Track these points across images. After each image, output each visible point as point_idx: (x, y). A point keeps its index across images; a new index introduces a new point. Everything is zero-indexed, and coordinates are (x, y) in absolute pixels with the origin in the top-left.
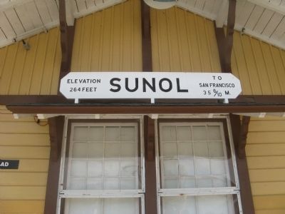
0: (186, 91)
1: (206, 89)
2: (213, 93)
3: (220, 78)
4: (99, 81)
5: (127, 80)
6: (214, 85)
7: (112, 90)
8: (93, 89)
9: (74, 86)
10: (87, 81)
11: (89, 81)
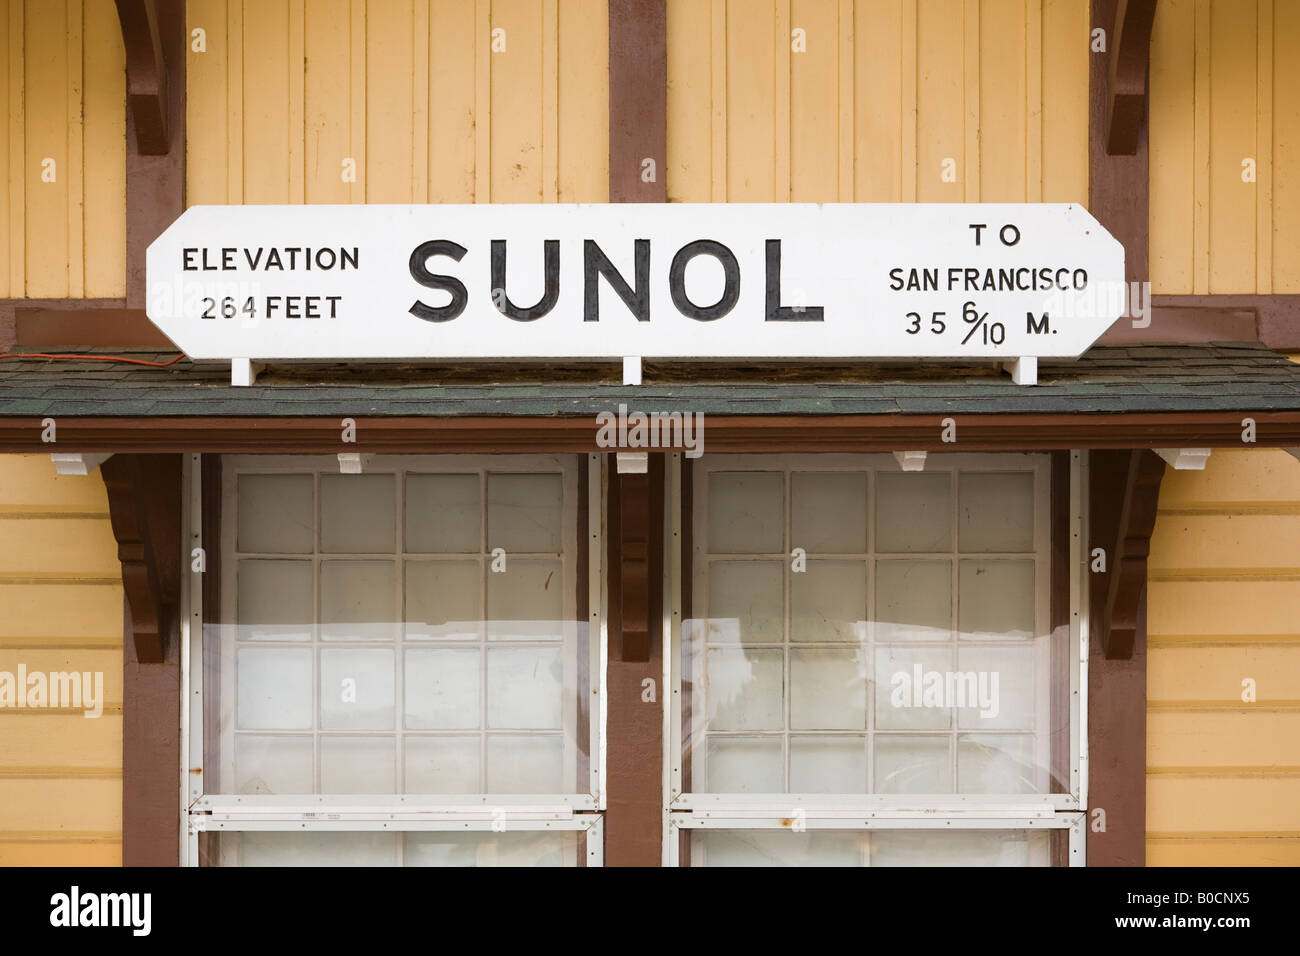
0: (815, 313)
1: (924, 301)
2: (957, 327)
3: (1011, 235)
4: (350, 258)
5: (498, 249)
6: (971, 274)
7: (420, 310)
8: (323, 307)
9: (219, 284)
10: (285, 258)
11: (300, 257)
